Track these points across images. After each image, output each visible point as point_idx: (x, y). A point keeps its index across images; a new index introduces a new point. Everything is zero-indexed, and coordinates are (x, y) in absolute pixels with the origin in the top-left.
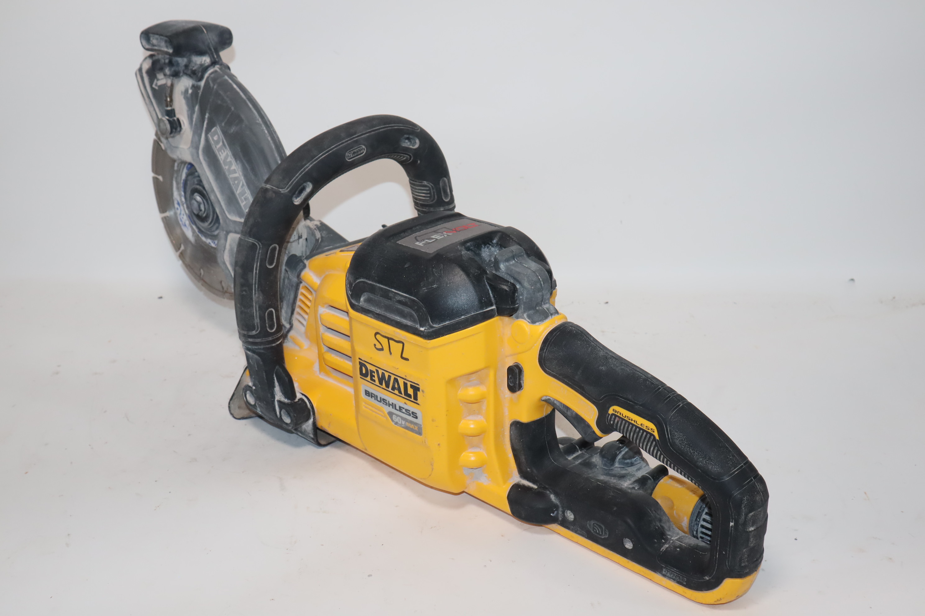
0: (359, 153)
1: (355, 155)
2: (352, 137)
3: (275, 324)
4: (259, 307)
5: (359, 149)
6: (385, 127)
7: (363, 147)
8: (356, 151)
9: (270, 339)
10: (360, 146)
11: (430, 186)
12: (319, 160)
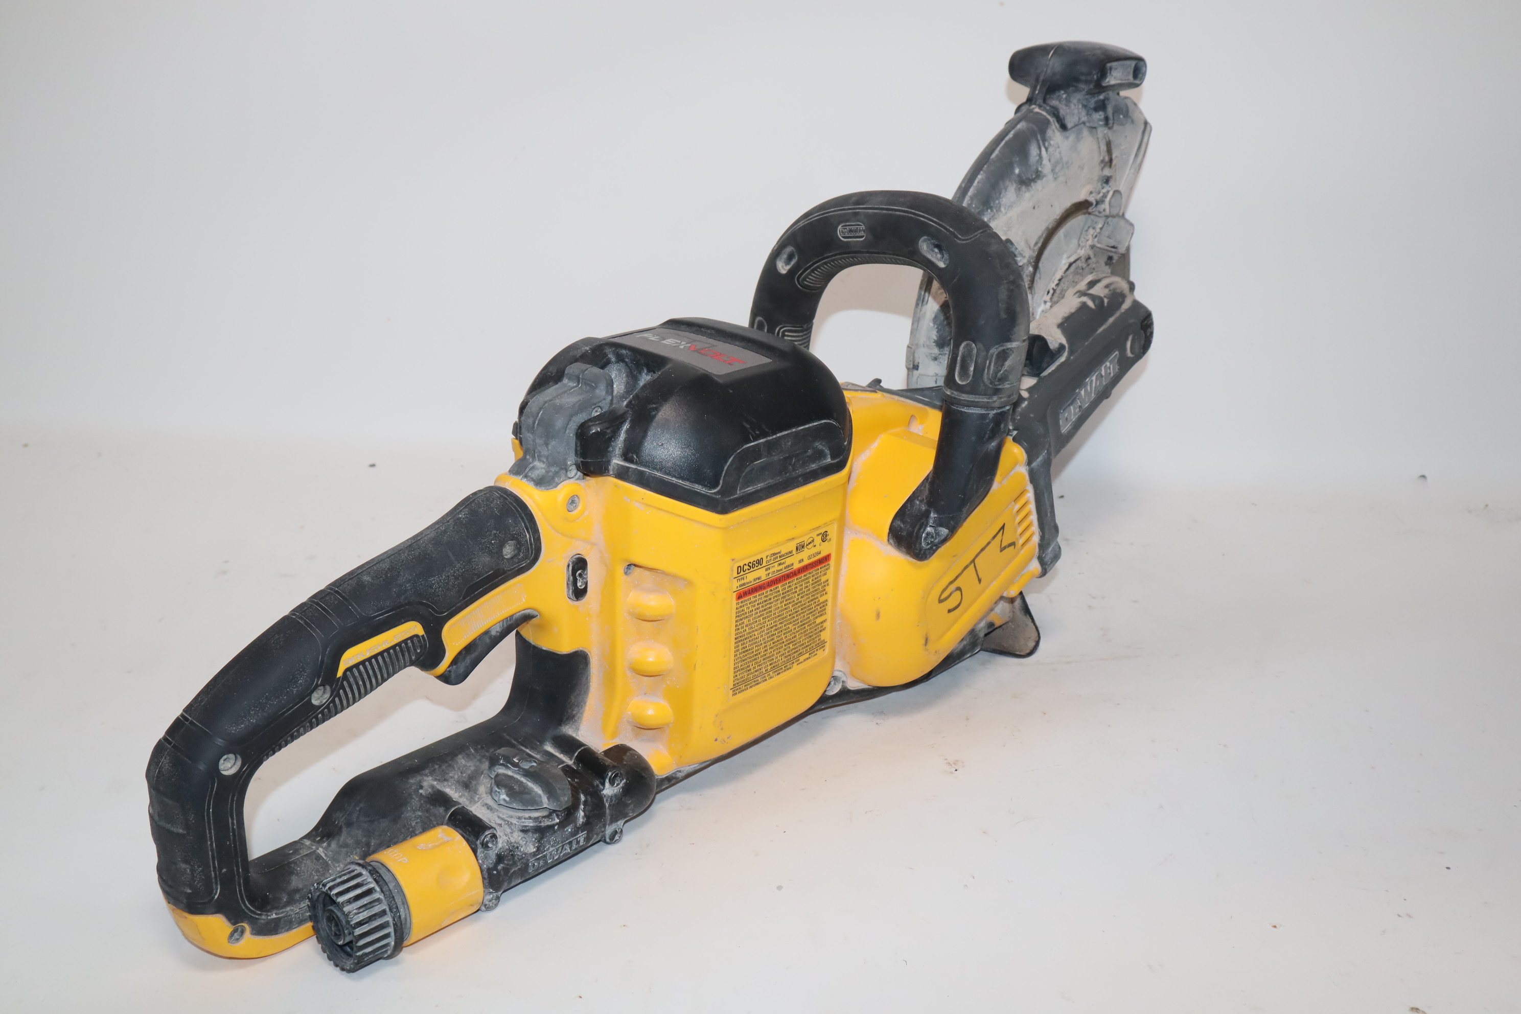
0: (855, 235)
1: (852, 235)
5: (857, 228)
7: (864, 227)
8: (853, 228)
10: (860, 223)
12: (811, 220)
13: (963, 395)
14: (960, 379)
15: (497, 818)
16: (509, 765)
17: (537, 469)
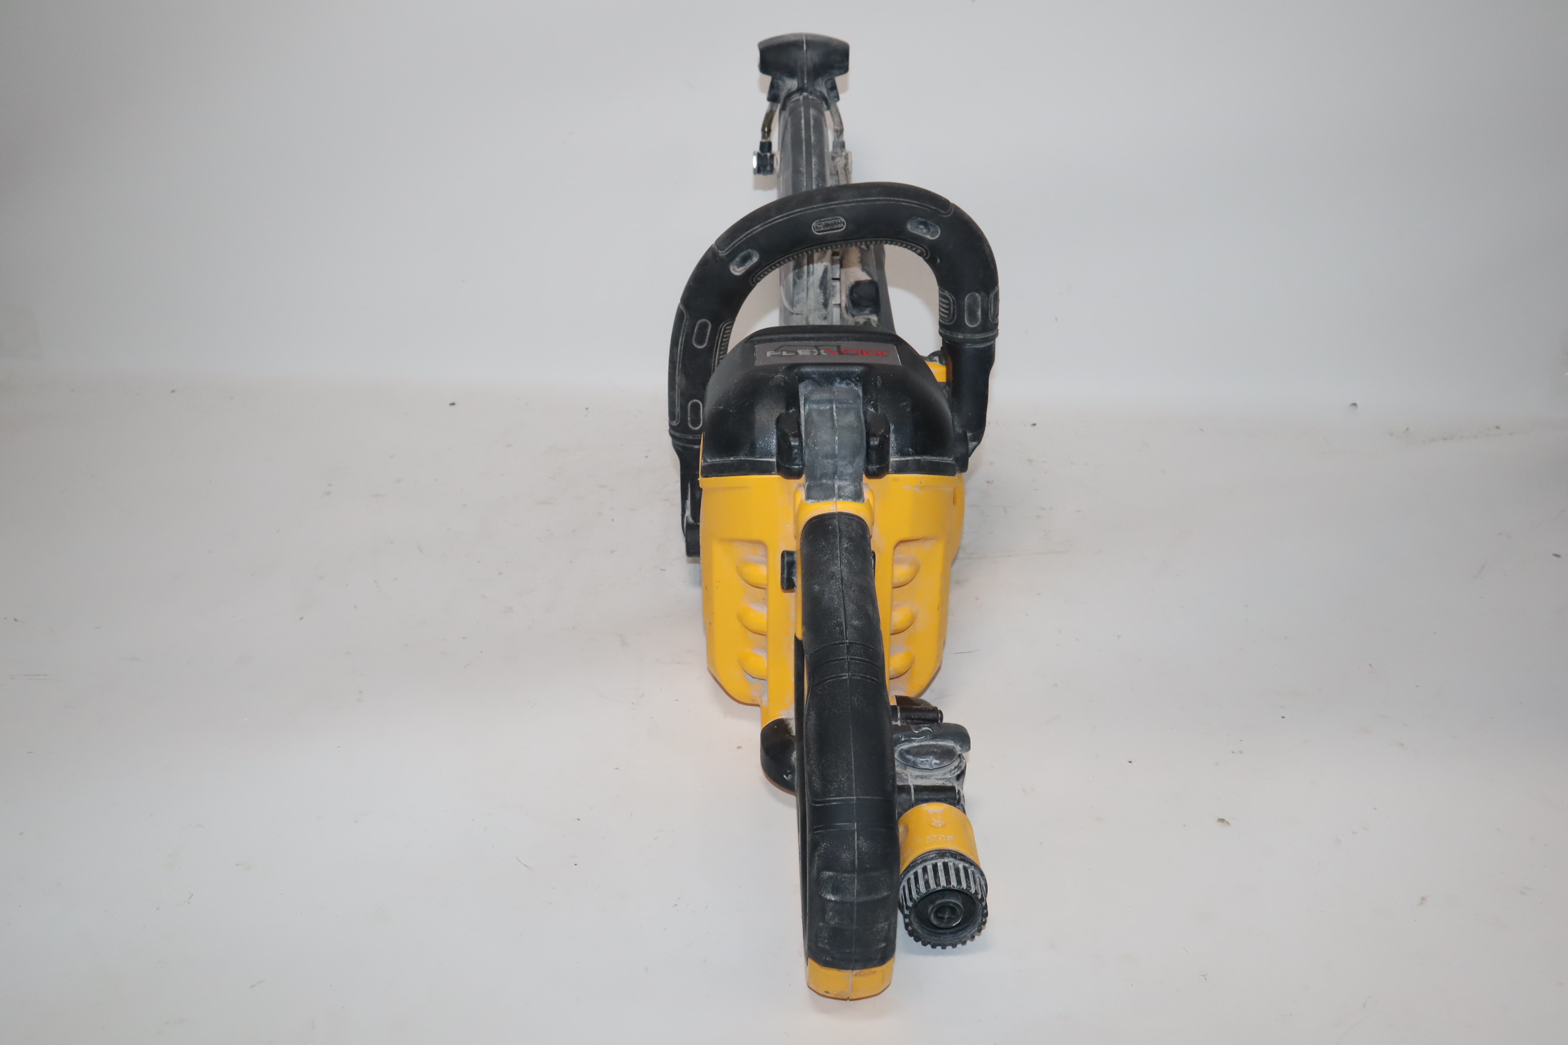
0: (835, 227)
1: (829, 228)
2: (829, 203)
3: (702, 422)
4: (681, 393)
5: (835, 222)
6: (886, 200)
7: (843, 220)
8: (829, 222)
9: (690, 437)
10: (838, 217)
11: (951, 300)
12: (773, 223)
13: (977, 335)
14: (971, 322)
15: (936, 781)
16: (913, 738)
17: (845, 487)
